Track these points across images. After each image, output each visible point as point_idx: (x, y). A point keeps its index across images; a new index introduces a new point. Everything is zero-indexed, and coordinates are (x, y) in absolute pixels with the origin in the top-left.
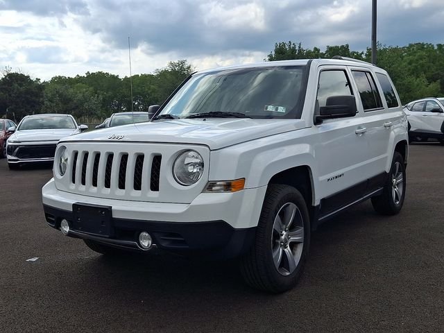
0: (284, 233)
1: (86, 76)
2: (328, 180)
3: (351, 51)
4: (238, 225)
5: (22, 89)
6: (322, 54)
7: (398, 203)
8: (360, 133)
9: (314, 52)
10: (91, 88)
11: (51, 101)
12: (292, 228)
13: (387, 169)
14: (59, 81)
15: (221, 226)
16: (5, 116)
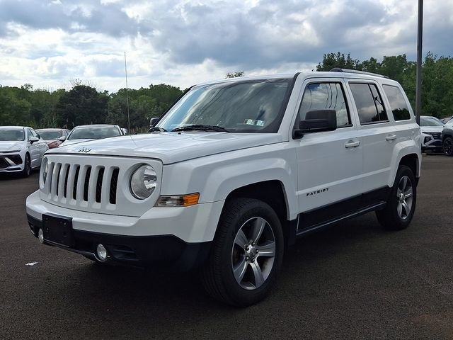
0: (250, 247)
1: (149, 88)
2: (308, 194)
3: (408, 61)
4: (191, 239)
5: (88, 101)
6: (379, 64)
7: (404, 218)
8: (351, 147)
9: (370, 62)
10: (154, 100)
11: (114, 111)
12: (262, 242)
13: (390, 183)
14: (124, 92)
15: (171, 240)
16: (66, 126)
